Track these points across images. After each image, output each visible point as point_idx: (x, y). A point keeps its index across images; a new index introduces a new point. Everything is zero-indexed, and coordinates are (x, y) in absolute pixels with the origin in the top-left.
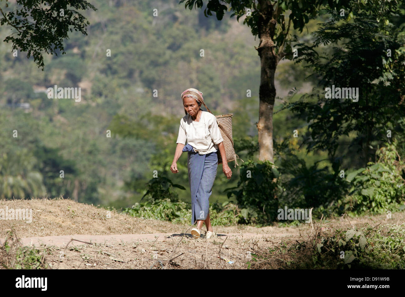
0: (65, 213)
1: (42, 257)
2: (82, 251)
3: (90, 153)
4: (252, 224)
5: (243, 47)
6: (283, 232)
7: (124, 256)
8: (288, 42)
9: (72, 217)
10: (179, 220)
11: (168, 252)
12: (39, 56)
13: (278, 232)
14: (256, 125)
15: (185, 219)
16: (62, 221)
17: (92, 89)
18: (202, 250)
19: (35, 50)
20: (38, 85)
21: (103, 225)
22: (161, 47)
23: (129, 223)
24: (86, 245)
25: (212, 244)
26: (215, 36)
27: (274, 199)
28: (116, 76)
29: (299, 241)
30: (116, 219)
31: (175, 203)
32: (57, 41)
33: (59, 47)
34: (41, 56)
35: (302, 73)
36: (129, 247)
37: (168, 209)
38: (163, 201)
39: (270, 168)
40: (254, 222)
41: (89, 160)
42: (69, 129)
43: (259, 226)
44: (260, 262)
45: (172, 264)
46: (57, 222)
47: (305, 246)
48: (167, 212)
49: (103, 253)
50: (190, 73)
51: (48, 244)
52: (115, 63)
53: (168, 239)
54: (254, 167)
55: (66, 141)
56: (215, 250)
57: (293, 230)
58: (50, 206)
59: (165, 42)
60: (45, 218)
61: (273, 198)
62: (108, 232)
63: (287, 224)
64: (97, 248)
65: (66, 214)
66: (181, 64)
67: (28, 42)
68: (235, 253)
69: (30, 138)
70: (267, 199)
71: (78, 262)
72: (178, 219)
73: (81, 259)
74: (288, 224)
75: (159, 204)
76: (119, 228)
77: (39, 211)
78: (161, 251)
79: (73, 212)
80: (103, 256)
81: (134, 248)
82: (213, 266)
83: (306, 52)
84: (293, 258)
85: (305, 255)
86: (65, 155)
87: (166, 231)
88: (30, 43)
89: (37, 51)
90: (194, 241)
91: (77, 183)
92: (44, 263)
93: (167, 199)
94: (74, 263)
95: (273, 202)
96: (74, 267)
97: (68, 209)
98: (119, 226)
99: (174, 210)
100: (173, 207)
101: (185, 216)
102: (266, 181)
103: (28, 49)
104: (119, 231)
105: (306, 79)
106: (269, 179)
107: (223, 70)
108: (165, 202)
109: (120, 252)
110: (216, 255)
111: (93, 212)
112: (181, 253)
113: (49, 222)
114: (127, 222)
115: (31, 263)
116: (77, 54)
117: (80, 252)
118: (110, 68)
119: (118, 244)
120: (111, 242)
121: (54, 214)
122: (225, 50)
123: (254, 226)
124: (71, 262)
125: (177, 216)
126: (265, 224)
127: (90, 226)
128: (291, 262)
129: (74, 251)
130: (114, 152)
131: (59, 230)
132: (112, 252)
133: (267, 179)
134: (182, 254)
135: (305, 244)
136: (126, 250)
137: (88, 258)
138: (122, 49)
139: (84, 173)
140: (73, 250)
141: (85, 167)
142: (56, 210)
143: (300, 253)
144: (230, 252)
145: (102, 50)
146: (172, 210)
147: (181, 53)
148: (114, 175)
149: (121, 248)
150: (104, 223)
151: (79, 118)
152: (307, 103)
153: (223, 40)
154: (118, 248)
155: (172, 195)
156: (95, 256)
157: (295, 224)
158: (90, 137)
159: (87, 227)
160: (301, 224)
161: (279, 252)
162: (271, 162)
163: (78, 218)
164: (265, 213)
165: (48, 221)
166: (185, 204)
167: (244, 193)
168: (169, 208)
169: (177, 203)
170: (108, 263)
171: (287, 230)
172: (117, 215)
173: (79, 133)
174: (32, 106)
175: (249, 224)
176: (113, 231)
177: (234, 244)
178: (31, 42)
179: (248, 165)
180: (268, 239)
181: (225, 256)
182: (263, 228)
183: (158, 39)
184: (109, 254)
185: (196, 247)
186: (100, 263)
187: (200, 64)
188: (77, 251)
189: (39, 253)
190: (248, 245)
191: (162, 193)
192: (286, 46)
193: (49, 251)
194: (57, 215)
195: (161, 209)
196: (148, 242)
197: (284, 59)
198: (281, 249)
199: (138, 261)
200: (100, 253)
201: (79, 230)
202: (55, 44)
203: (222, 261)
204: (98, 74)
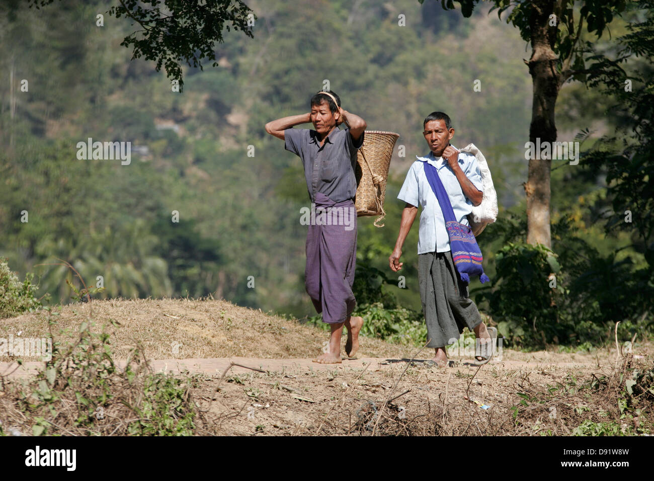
0: (217, 322)
1: (184, 391)
2: (246, 383)
3: (244, 228)
4: (515, 346)
5: (493, 61)
6: (567, 361)
7: (314, 393)
8: (578, 54)
9: (228, 329)
10: (398, 338)
11: (384, 388)
12: (176, 68)
13: (558, 360)
14: (522, 187)
15: (408, 336)
16: (212, 335)
17: (249, 125)
18: (438, 386)
19: (170, 59)
20: (163, 117)
21: (277, 342)
22: (360, 59)
23: (318, 341)
24: (252, 374)
25: (455, 377)
26: (449, 43)
27: (551, 307)
28: (287, 105)
29: (596, 376)
30: (297, 334)
31: (391, 311)
32: (205, 45)
33: (207, 55)
34: (179, 69)
35: (592, 103)
36: (321, 378)
37: (379, 320)
38: (372, 306)
39: (544, 256)
40: (518, 343)
41: (242, 240)
42: (211, 189)
43: (526, 350)
44: (533, 408)
45: (391, 408)
46: (204, 335)
47: (605, 384)
48: (378, 324)
49: (281, 388)
50: (407, 102)
51: (193, 371)
52: (286, 84)
53: (383, 367)
54: (519, 254)
55: (206, 207)
56: (460, 386)
57: (582, 358)
58: (193, 311)
59: (367, 51)
60: (185, 329)
61: (548, 305)
62: (285, 354)
63: (572, 349)
64: (271, 379)
65: (219, 324)
66: (392, 87)
67: (158, 46)
68: (492, 392)
69: (149, 203)
70: (539, 307)
71: (240, 401)
72: (395, 336)
73: (246, 396)
74: (574, 348)
75: (365, 311)
76: (303, 349)
77: (175, 317)
78: (373, 386)
79: (229, 320)
80: (280, 392)
81: (330, 381)
82: (457, 412)
83: (605, 69)
84: (587, 402)
85: (607, 398)
86: (204, 230)
87: (378, 354)
88: (162, 48)
89: (172, 60)
90: (425, 371)
91: (222, 276)
92: (188, 400)
93: (378, 304)
94: (235, 403)
95: (549, 311)
96: (234, 409)
97: (222, 315)
98: (303, 346)
99: (389, 321)
100: (388, 317)
101: (408, 331)
102: (538, 277)
103: (158, 56)
104: (303, 353)
105: (597, 115)
106: (543, 275)
107: (460, 98)
108: (375, 309)
109: (307, 387)
110: (461, 394)
111: (261, 322)
112: (405, 391)
113: (191, 336)
114: (316, 339)
115: (168, 401)
116: (226, 69)
117: (243, 385)
118: (277, 92)
119: (303, 374)
120: (293, 370)
121: (199, 324)
122: (463, 67)
123: (518, 350)
124: (229, 401)
125: (395, 332)
126: (537, 347)
127: (256, 344)
128: (584, 410)
129: (234, 382)
130: (282, 227)
131: (206, 348)
132: (294, 386)
133: (539, 275)
134: (408, 391)
135: (606, 379)
136: (316, 383)
137: (257, 395)
138: (299, 61)
139: (233, 261)
140: (232, 381)
141: (235, 250)
142: (202, 317)
143: (598, 394)
144: (484, 390)
145: (266, 62)
146: (385, 321)
147: (393, 69)
148: (281, 264)
149: (310, 380)
150: (278, 340)
151: (227, 172)
152: (606, 153)
153: (460, 49)
154: (304, 380)
155: (385, 297)
156: (268, 392)
157: (584, 348)
158: (245, 203)
159: (252, 346)
160: (595, 349)
161: (564, 392)
162: (547, 247)
163: (237, 330)
164: (535, 329)
165: (190, 334)
166: (408, 312)
167: (502, 297)
168: (381, 318)
169: (395, 310)
170: (289, 404)
171: (573, 358)
172: (299, 327)
173: (227, 195)
174: (152, 151)
175: (510, 348)
176: (294, 352)
177: (490, 377)
178: (163, 46)
179: (510, 251)
180: (545, 371)
181: (477, 396)
182: (534, 354)
183: (356, 45)
184: (290, 388)
185: (429, 382)
186: (275, 404)
187: (423, 88)
188: (239, 382)
189: (179, 385)
190: (514, 380)
191: (370, 294)
192: (574, 59)
193: (195, 381)
194: (204, 325)
195: (368, 319)
196: (351, 372)
197: (570, 80)
198: (568, 387)
199: (337, 401)
200: (275, 387)
201: (239, 351)
202: (201, 49)
203: (471, 404)
204: (258, 101)
